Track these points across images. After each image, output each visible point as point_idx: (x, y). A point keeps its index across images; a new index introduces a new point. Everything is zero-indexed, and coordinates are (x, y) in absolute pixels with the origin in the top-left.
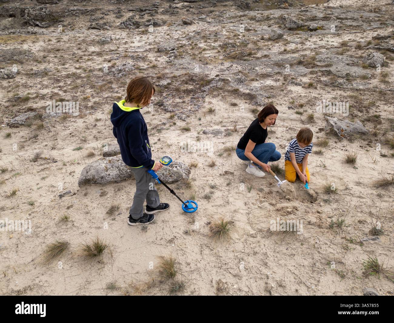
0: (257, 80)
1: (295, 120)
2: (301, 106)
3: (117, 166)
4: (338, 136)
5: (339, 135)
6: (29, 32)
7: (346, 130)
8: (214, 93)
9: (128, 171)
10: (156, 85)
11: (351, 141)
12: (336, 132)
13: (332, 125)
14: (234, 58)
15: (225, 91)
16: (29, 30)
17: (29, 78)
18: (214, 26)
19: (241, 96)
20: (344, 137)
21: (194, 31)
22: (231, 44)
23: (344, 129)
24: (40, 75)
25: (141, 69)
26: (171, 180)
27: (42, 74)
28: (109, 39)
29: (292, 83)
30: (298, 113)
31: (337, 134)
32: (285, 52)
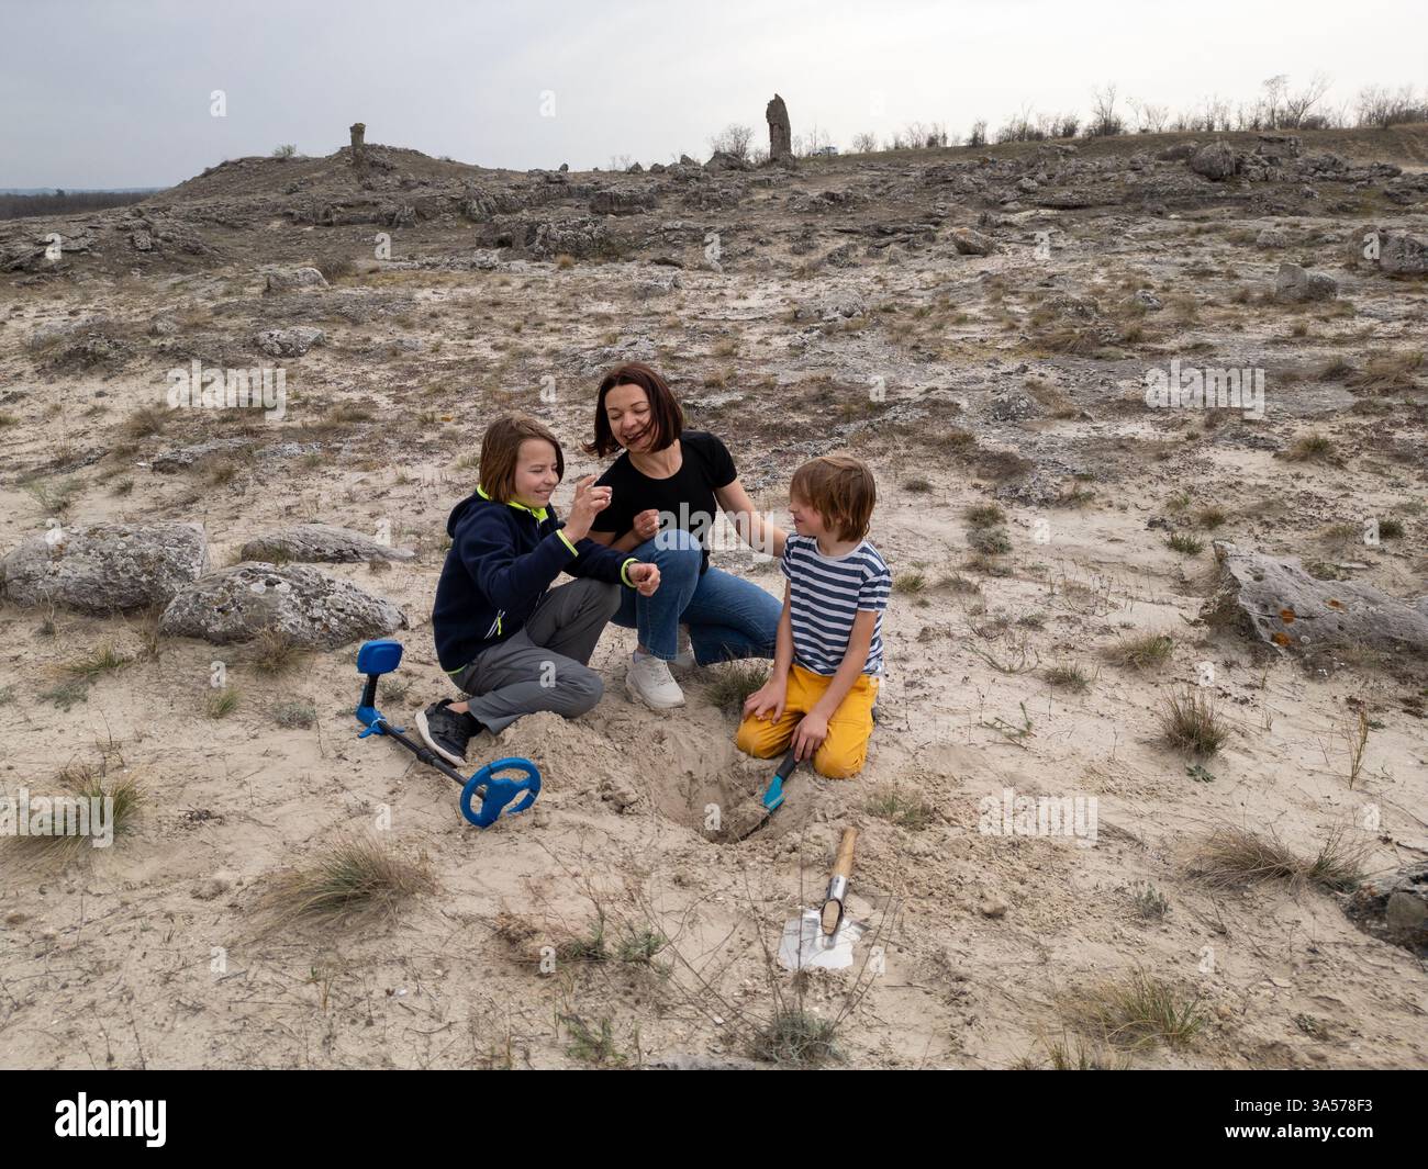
0: (1084, 417)
1: (1149, 573)
2: (1213, 521)
3: (106, 552)
4: (1255, 638)
5: (1264, 633)
6: (473, 265)
7: (1310, 618)
8: (870, 445)
9: (143, 579)
10: (685, 405)
11: (1313, 669)
12: (1245, 615)
13: (1235, 584)
14: (1056, 348)
15: (916, 441)
16: (474, 260)
17: (340, 360)
18: (1072, 261)
19: (970, 462)
20: (1289, 649)
21: (982, 273)
22: (1076, 304)
23: (1299, 611)
24: (376, 355)
25: (675, 358)
26: (218, 627)
27: (385, 353)
28: (666, 285)
29: (1235, 437)
30: (1175, 545)
31: (1252, 626)
32: (1298, 340)
